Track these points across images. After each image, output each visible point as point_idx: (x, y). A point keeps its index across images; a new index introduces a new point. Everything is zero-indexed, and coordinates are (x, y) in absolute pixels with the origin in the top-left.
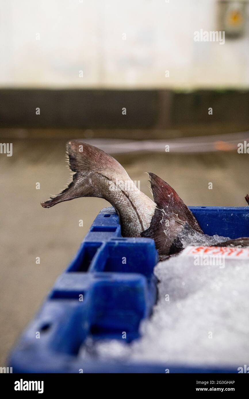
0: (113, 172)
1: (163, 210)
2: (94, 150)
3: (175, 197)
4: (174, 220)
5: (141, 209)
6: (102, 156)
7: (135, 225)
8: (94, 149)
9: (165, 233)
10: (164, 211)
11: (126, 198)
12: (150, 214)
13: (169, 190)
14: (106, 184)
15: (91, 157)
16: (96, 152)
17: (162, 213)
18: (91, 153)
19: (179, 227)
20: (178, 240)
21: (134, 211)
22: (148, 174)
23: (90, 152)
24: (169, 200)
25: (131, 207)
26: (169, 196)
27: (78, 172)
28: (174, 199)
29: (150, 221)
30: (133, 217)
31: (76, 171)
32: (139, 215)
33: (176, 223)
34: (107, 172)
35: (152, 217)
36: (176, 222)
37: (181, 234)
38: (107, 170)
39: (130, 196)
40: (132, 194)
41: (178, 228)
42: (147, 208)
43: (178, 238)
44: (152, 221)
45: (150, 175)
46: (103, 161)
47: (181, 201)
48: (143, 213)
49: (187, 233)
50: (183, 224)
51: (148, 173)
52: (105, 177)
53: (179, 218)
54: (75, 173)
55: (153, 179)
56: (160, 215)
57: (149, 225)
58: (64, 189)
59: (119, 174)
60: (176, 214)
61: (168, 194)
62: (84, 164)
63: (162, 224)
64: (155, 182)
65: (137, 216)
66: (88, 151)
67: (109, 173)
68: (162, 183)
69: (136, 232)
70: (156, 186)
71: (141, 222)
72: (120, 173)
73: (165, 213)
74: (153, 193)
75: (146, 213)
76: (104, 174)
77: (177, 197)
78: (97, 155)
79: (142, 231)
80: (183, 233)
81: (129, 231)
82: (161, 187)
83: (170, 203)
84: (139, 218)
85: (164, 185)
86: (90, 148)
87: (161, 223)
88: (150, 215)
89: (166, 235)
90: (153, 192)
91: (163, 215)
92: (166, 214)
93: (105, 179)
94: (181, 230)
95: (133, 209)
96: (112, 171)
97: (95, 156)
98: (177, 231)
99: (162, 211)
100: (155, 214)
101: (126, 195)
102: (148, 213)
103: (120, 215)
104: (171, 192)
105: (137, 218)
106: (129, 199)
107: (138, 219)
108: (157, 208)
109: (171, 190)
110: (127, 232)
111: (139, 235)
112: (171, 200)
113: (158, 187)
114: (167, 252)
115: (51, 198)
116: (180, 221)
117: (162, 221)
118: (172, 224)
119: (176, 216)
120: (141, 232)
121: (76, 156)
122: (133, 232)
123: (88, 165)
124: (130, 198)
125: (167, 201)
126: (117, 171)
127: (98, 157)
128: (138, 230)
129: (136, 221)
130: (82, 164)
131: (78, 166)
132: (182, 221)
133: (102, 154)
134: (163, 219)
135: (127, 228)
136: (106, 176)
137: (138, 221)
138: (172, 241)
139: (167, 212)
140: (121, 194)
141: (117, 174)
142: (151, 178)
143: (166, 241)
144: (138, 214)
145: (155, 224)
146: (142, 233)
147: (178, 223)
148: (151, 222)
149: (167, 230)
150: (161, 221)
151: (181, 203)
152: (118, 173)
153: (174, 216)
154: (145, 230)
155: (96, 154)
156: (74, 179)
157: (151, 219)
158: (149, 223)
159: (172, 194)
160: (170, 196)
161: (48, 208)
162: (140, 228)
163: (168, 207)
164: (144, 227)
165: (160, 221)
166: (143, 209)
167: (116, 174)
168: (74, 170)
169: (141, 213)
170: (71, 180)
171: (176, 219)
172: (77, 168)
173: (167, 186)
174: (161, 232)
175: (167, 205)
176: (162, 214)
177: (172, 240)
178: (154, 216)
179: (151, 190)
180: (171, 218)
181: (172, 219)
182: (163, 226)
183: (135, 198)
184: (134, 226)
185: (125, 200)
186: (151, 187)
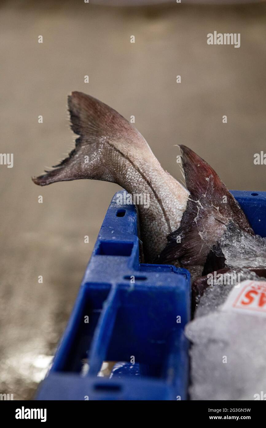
0: (129, 145)
1: (198, 201)
2: (104, 109)
3: (215, 181)
4: (214, 216)
5: (167, 202)
6: (115, 118)
7: (160, 224)
8: (103, 107)
9: (201, 236)
10: (200, 204)
11: (147, 186)
12: (180, 208)
13: (207, 171)
14: (120, 163)
15: (99, 117)
16: (107, 112)
17: (197, 206)
18: (100, 112)
19: (221, 227)
20: (218, 247)
21: (158, 205)
22: (179, 147)
23: (98, 111)
24: (207, 186)
25: (154, 198)
26: (207, 179)
27: (82, 135)
28: (215, 184)
29: (180, 220)
30: (157, 214)
31: (80, 133)
32: (166, 210)
33: (217, 221)
34: (122, 145)
35: (184, 214)
36: (216, 219)
37: (223, 239)
38: (122, 140)
39: (153, 183)
40: (156, 179)
41: (219, 229)
42: (176, 200)
43: (219, 245)
44: (183, 218)
45: (182, 149)
46: (116, 126)
47: (223, 188)
48: (171, 208)
49: (230, 238)
50: (226, 222)
51: (179, 145)
52: (119, 151)
53: (221, 213)
54: (78, 136)
55: (185, 154)
56: (193, 209)
57: (179, 224)
58: (64, 159)
59: (138, 148)
60: (217, 207)
61: (206, 177)
62: (91, 126)
63: (197, 223)
64: (188, 158)
65: (162, 212)
66: (96, 109)
67: (124, 146)
68: (198, 161)
69: (160, 234)
70: (189, 165)
71: (167, 220)
72: (140, 146)
73: (201, 205)
74: (186, 176)
75: (175, 207)
76: (117, 147)
77: (218, 181)
78: (108, 116)
79: (169, 233)
80: (226, 237)
81: (151, 232)
82: (196, 166)
83: (208, 190)
84: (165, 215)
85: (200, 164)
86: (99, 105)
87: (195, 222)
88: (181, 210)
89: (202, 238)
90: (185, 174)
91: (199, 209)
92: (202, 208)
93: (118, 156)
94: (222, 232)
95: (156, 202)
96: (128, 142)
97: (106, 118)
98: (217, 233)
99: (197, 204)
100: (187, 208)
101: (148, 182)
102: (178, 208)
103: (139, 210)
104: (210, 174)
105: (163, 215)
106: (151, 187)
107: (164, 217)
108: (190, 199)
109: (210, 171)
110: (149, 233)
111: (165, 238)
112: (210, 184)
113: (192, 166)
114: (203, 262)
115: (46, 171)
116: (221, 219)
117: (197, 219)
118: (211, 222)
119: (216, 210)
120: (167, 234)
121: (79, 113)
122: (157, 234)
123: (95, 128)
124: (153, 186)
125: (204, 186)
126: (135, 143)
127: (109, 119)
128: (163, 231)
129: (160, 219)
130: (88, 126)
131: (81, 127)
132: (224, 218)
133: (115, 115)
134: (198, 216)
135: (149, 228)
136: (121, 151)
137: (163, 219)
138: (209, 248)
139: (204, 204)
140: (140, 179)
141: (136, 149)
142: (182, 152)
143: (202, 246)
144: (163, 209)
145: (187, 223)
146: (168, 236)
147: (219, 222)
148: (182, 221)
149: (204, 232)
150: (195, 220)
151: (224, 190)
152: (137, 146)
153: (213, 210)
154: (173, 231)
155: (106, 114)
156: (76, 145)
157: (182, 215)
158: (179, 222)
159: (212, 176)
160: (209, 179)
161: (42, 185)
162: (166, 229)
163: (205, 196)
164: (172, 228)
165: (194, 218)
166: (172, 201)
167: (133, 148)
168: (77, 132)
169: (168, 207)
170: (73, 147)
171: (216, 215)
172: (81, 130)
173: (205, 166)
174: (195, 234)
175: (205, 194)
176: (197, 208)
177: (210, 245)
178: (186, 211)
179: (182, 171)
180: (209, 214)
181: (210, 216)
182: (198, 226)
183: (160, 185)
184: (158, 226)
185: (146, 189)
186: (182, 166)
